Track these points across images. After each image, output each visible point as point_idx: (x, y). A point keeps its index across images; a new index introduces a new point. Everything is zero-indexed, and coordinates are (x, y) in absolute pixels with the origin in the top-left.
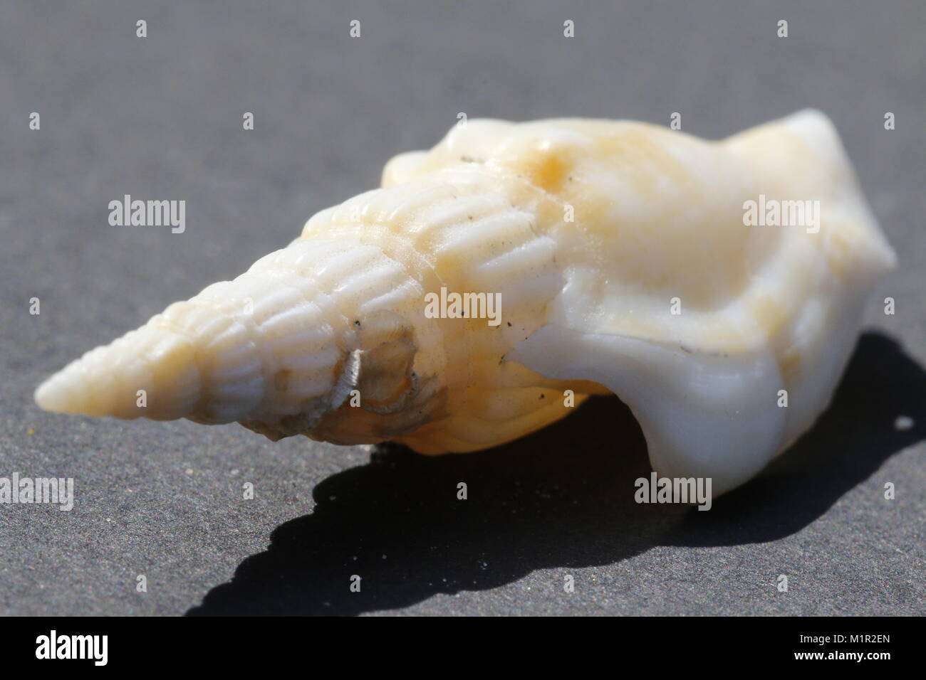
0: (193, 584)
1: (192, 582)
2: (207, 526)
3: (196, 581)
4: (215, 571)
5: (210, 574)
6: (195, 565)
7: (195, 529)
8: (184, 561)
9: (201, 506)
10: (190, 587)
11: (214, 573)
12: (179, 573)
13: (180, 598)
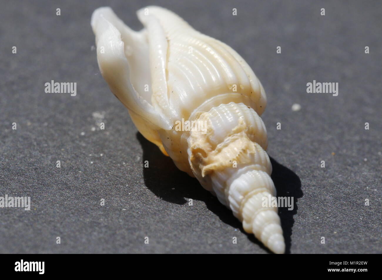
0: (30, 164)
1: (29, 164)
2: (35, 143)
3: (31, 164)
4: (38, 160)
5: (36, 161)
6: (31, 157)
7: (31, 144)
8: (26, 156)
9: (33, 137)
10: (28, 165)
11: (37, 161)
12: (24, 160)
13: (25, 169)
